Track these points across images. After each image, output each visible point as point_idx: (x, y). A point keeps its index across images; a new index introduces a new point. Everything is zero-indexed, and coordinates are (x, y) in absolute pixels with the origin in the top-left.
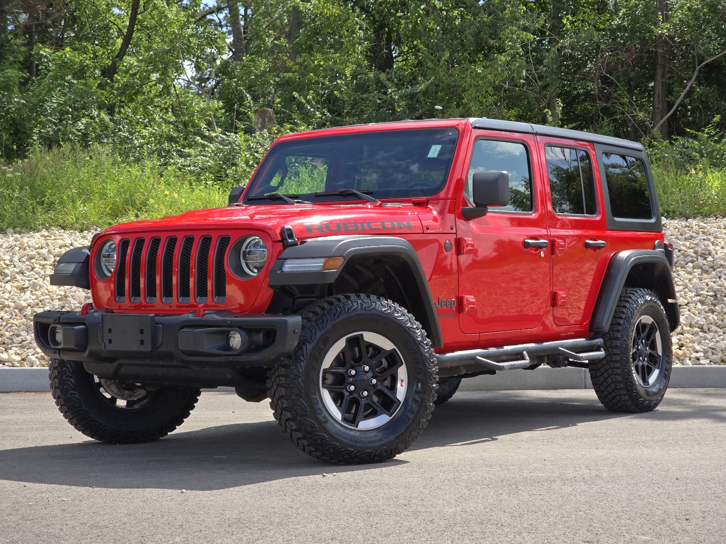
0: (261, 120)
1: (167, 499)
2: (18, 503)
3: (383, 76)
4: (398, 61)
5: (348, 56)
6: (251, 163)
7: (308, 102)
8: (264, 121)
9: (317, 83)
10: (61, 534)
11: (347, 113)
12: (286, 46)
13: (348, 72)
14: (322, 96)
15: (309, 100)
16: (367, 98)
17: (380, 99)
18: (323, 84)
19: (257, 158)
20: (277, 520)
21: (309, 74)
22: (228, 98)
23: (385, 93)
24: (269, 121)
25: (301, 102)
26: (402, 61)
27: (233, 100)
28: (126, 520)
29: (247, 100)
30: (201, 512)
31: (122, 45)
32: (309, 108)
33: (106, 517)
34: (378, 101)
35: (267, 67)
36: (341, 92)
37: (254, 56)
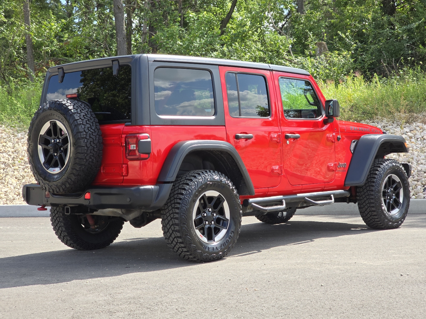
0: (319, 49)
1: (315, 290)
2: (231, 291)
3: (392, 19)
4: (398, 8)
5: (369, 8)
6: (315, 75)
7: (347, 37)
8: (321, 49)
9: (350, 25)
10: (263, 313)
11: (371, 42)
12: (331, 3)
13: (370, 17)
14: (354, 32)
15: (347, 36)
16: (383, 33)
17: (390, 33)
18: (355, 25)
19: (318, 71)
20: (386, 306)
21: (346, 20)
22: (298, 36)
23: (394, 29)
24: (324, 49)
25: (343, 37)
26: (401, 8)
27: (301, 37)
28: (296, 304)
29: (311, 37)
30: (338, 300)
31: (231, 7)
32: (347, 40)
33: (284, 302)
34: (390, 34)
35: (321, 17)
36: (366, 30)
37: (312, 11)
